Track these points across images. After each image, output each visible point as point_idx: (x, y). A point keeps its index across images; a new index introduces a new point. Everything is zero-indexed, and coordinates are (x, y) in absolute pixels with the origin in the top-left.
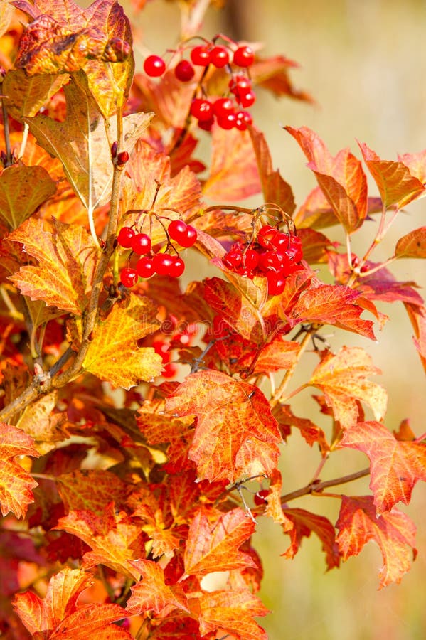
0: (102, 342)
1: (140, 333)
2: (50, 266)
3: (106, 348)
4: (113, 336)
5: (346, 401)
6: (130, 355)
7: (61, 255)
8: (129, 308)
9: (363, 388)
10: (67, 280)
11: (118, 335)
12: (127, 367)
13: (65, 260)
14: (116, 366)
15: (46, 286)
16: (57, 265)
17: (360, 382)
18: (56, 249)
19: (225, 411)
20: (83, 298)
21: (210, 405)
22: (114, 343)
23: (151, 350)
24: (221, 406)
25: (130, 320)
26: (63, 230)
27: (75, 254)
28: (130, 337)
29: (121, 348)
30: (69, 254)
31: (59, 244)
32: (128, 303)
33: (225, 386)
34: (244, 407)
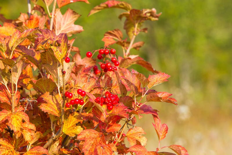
0: (68, 125)
1: (77, 122)
2: (51, 104)
3: (69, 126)
4: (70, 123)
5: (134, 140)
6: (74, 128)
7: (54, 101)
8: (74, 116)
9: (140, 137)
10: (56, 108)
11: (71, 123)
12: (74, 131)
13: (55, 102)
14: (71, 131)
15: (49, 109)
16: (53, 103)
17: (139, 136)
18: (53, 99)
19: (94, 140)
20: (60, 113)
21: (90, 138)
22: (71, 125)
23: (80, 127)
24: (93, 138)
25: (75, 119)
26: (56, 95)
27: (58, 101)
28: (75, 123)
29: (72, 126)
30: (57, 101)
31: (54, 98)
32: (74, 114)
33: (95, 134)
34: (99, 139)
